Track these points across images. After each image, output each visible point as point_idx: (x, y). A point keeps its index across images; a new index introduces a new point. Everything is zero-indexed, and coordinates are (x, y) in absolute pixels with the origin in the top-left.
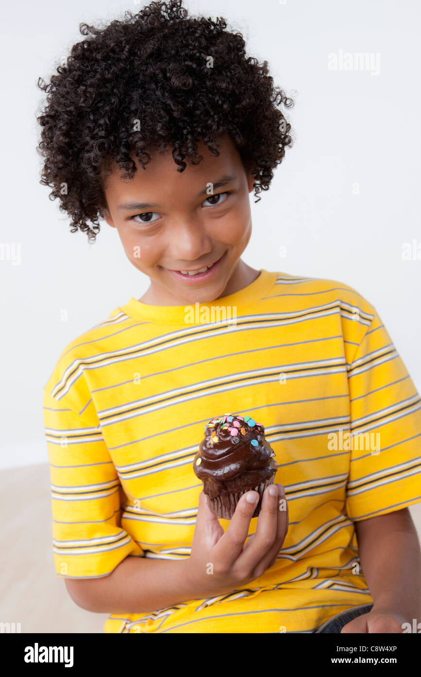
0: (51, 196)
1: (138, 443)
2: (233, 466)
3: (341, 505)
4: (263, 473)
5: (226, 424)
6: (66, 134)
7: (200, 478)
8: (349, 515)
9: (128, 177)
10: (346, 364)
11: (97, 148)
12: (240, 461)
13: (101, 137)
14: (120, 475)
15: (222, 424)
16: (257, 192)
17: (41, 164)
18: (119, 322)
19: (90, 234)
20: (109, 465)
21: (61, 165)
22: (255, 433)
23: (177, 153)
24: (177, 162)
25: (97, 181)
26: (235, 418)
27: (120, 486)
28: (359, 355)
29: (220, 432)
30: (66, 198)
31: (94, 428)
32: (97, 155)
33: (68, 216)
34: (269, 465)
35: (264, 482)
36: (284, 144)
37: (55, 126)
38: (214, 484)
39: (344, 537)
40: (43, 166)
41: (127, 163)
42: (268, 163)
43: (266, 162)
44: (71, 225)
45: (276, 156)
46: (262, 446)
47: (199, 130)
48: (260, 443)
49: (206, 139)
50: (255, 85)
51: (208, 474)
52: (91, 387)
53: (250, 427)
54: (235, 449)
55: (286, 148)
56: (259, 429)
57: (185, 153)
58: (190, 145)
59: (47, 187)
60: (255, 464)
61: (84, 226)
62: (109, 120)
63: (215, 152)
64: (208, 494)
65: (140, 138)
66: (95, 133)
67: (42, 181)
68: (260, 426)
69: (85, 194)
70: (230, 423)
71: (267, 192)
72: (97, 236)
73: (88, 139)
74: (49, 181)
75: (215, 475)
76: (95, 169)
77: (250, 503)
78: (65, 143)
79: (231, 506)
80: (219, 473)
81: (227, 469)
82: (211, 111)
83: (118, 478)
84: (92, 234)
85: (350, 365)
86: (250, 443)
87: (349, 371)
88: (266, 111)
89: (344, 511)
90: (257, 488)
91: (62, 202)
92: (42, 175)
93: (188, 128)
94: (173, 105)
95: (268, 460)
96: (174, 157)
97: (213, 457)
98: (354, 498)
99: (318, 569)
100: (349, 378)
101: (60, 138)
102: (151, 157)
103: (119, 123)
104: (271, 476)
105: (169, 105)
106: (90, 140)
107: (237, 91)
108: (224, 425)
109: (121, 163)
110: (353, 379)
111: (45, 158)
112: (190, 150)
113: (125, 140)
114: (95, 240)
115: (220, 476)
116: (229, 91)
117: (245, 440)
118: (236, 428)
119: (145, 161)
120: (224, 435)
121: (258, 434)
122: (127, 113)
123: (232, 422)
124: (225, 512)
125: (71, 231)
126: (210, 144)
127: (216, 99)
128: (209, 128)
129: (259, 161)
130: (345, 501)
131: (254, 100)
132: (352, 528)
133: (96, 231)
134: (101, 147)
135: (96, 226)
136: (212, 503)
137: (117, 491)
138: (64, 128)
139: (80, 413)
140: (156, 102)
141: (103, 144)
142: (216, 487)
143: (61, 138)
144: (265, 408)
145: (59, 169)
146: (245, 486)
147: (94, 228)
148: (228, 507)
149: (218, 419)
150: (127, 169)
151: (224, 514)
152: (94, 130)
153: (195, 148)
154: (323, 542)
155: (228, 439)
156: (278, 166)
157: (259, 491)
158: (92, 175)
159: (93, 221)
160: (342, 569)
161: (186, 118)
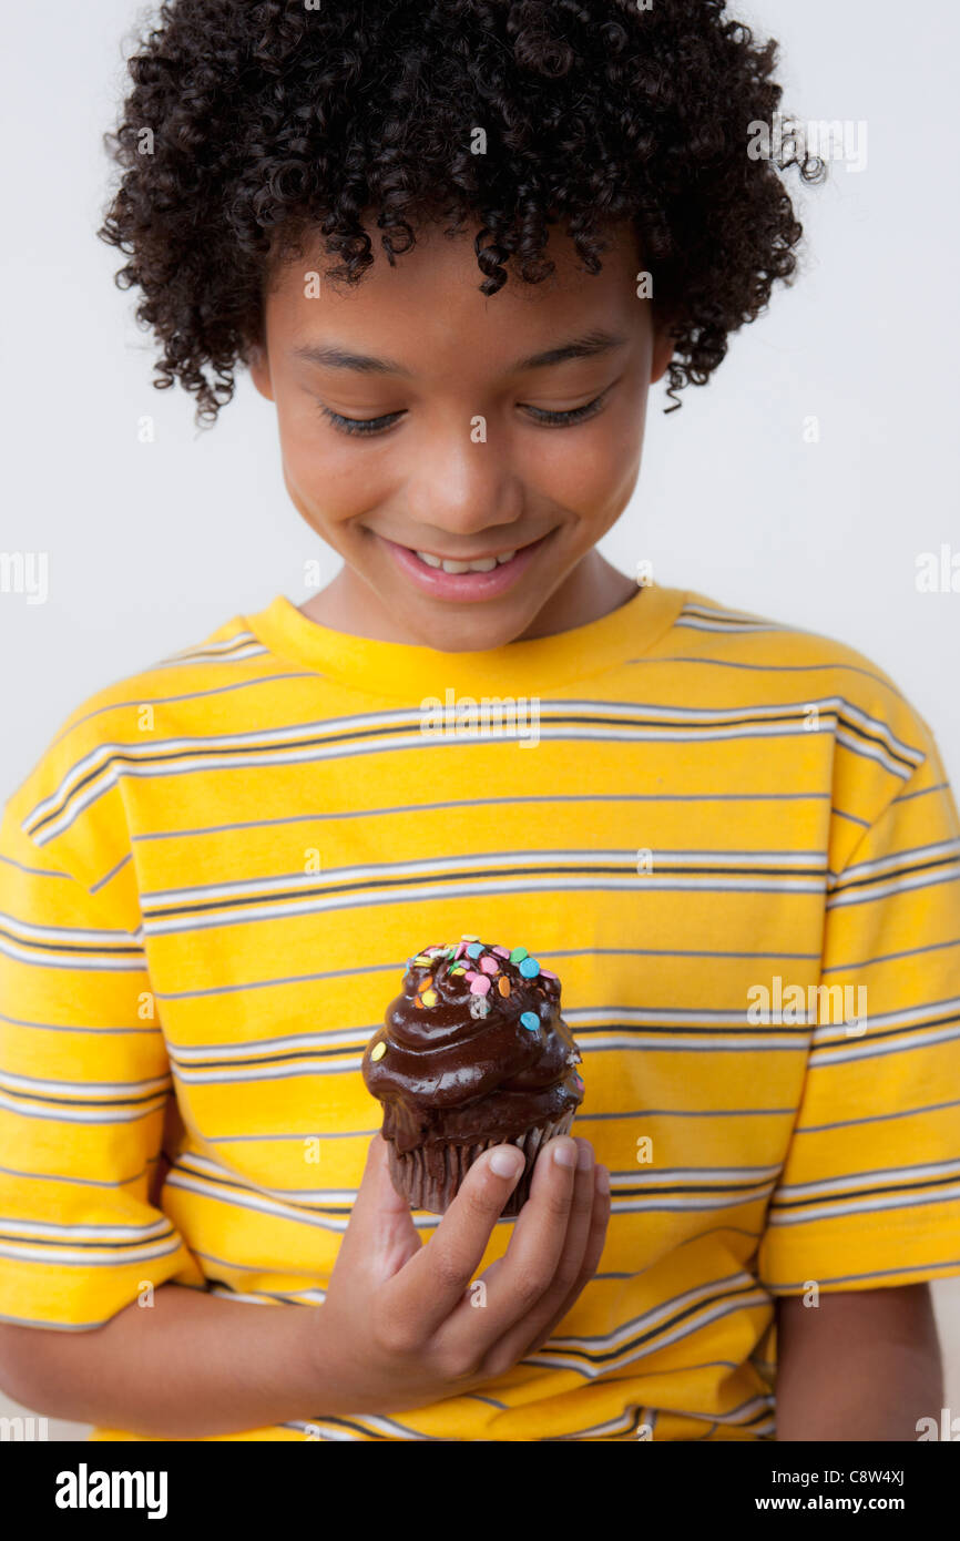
0: (121, 277)
1: (238, 993)
2: (466, 1075)
3: (748, 1247)
4: (541, 1100)
5: (461, 962)
6: (199, 123)
7: (375, 1093)
8: (763, 1277)
9: (345, 277)
10: (827, 872)
11: (278, 182)
12: (486, 1063)
13: (296, 155)
14: (175, 1068)
15: (452, 962)
16: (675, 386)
17: (113, 185)
18: (235, 660)
19: (205, 401)
20: (149, 1038)
21: (166, 201)
22: (533, 995)
23: (487, 242)
24: (485, 266)
25: (253, 266)
26: (488, 951)
27: (169, 1097)
28: (867, 852)
29: (444, 980)
30: (159, 291)
31: (123, 932)
32: (272, 200)
33: (157, 338)
34: (561, 1085)
35: (542, 1125)
36: (774, 274)
37: (173, 92)
38: (411, 1115)
39: (739, 1336)
40: (114, 192)
41: (347, 238)
42: (722, 317)
43: (718, 313)
44: (158, 366)
45: (744, 302)
46: (549, 1031)
47: (562, 193)
48: (546, 1024)
49: (574, 223)
50: (733, 101)
51: (399, 1085)
52: (133, 826)
53: (524, 979)
54: (478, 1029)
55: (777, 287)
56: (547, 986)
57: (510, 246)
58: (528, 229)
59: (115, 249)
60: (523, 1076)
61: (193, 378)
62: (326, 112)
63: (590, 261)
64: (392, 1140)
65: (400, 181)
66: (279, 138)
67: (103, 230)
68: (550, 980)
69: (211, 293)
70: (471, 960)
71: (701, 389)
72: (222, 412)
73: (258, 150)
74: (122, 236)
75: (414, 1089)
76: (258, 234)
77: (498, 1177)
78: (192, 146)
79: (449, 1178)
80: (428, 1087)
81: (447, 1080)
82: (603, 149)
83: (168, 1074)
84: (209, 400)
85: (835, 875)
86: (519, 1019)
87: (831, 892)
88: (749, 178)
89: (752, 1264)
90: (521, 1140)
91: (146, 298)
92: (110, 216)
93: (534, 181)
94: (508, 113)
95: (559, 1071)
96: (478, 252)
97: (416, 1044)
98: (784, 1231)
99: (657, 1414)
100: (828, 910)
101: (182, 130)
102: (417, 236)
103: (349, 126)
104: (562, 1114)
105: (499, 111)
106: (262, 154)
107: (682, 111)
108: (456, 964)
109: (333, 237)
110: (838, 913)
111: (123, 172)
112: (527, 243)
113: (356, 177)
114: (215, 419)
115: (429, 1096)
116: (662, 104)
117: (506, 1009)
118: (487, 975)
119: (398, 243)
120: (452, 988)
121: (544, 1000)
122: (376, 104)
123: (479, 960)
124: (431, 1192)
125: (155, 384)
126: (582, 238)
127: (623, 120)
128: (590, 193)
129: (697, 307)
130: (761, 1236)
131: (723, 144)
132: (765, 1313)
133: (221, 397)
134: (290, 181)
135: (225, 383)
136: (399, 1166)
137: (159, 1108)
138: (198, 103)
139: (94, 889)
140: (464, 93)
141: (296, 173)
142: (413, 1123)
143: (184, 130)
144: (590, 958)
145: (159, 209)
146: (492, 1128)
147: (219, 387)
148: (439, 1180)
149: (442, 948)
150: (347, 256)
151: (427, 1198)
152: (279, 129)
153: (540, 241)
154: (678, 1339)
155: (462, 1000)
156: (745, 328)
157: (526, 1149)
158: (247, 248)
159: (218, 368)
160: (720, 1420)
161: (532, 156)
